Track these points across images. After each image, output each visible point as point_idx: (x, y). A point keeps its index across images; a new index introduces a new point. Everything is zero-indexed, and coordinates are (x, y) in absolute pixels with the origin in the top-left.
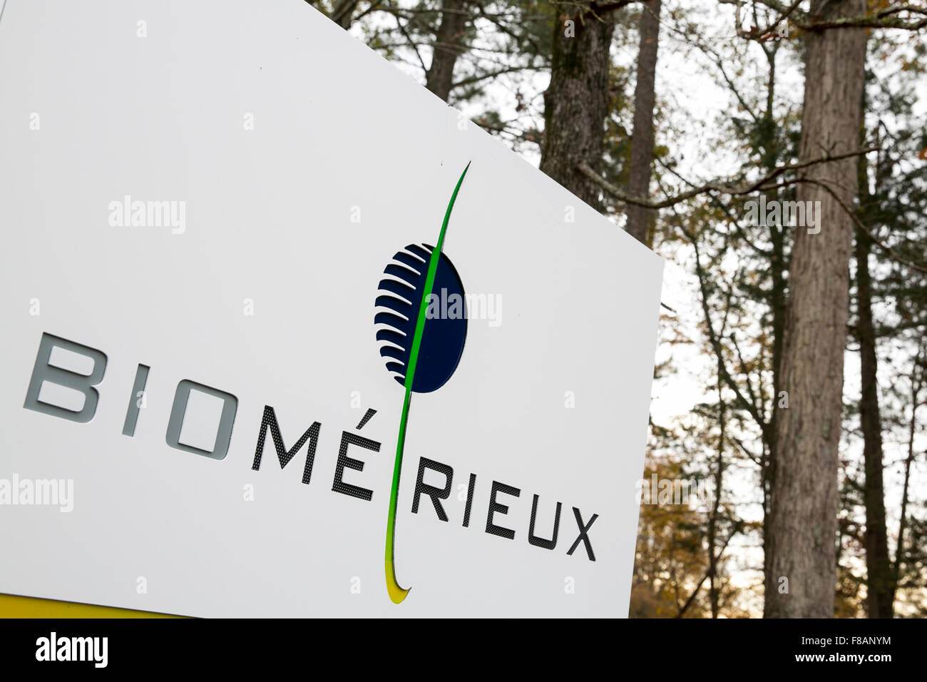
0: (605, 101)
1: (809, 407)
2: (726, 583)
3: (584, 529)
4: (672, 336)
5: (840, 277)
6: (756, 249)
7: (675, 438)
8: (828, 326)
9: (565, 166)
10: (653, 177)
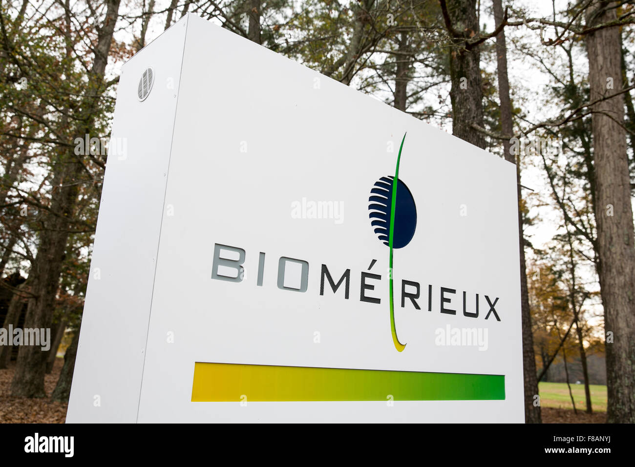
0: (481, 91)
1: (615, 229)
2: (585, 325)
3: (492, 306)
4: (537, 203)
5: (622, 159)
6: (575, 152)
7: (547, 254)
8: (619, 186)
9: (465, 127)
10: (515, 125)
